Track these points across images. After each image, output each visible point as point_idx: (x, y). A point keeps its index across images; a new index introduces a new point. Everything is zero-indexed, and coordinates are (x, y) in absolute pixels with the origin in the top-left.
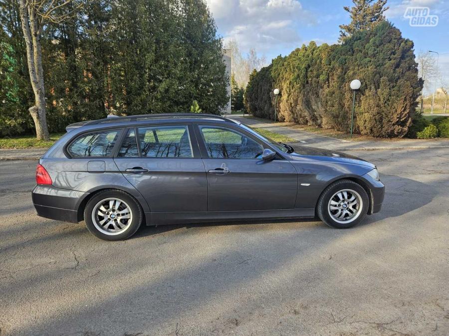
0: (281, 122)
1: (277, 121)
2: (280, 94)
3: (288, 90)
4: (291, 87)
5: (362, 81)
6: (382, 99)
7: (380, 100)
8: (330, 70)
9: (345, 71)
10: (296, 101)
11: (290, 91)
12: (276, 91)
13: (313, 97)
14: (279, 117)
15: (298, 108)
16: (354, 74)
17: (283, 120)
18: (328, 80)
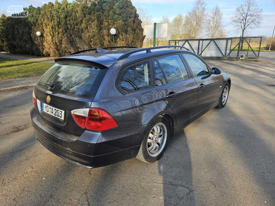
0: (46, 56)
1: (44, 56)
2: (42, 36)
3: (52, 33)
4: (54, 31)
5: (117, 29)
6: (130, 41)
7: (129, 42)
8: (87, 21)
9: (100, 23)
10: (61, 41)
11: (53, 34)
12: (38, 33)
13: (77, 39)
14: (44, 53)
15: (63, 46)
16: (109, 24)
17: (49, 55)
18: (87, 28)
